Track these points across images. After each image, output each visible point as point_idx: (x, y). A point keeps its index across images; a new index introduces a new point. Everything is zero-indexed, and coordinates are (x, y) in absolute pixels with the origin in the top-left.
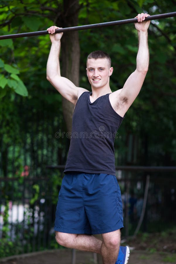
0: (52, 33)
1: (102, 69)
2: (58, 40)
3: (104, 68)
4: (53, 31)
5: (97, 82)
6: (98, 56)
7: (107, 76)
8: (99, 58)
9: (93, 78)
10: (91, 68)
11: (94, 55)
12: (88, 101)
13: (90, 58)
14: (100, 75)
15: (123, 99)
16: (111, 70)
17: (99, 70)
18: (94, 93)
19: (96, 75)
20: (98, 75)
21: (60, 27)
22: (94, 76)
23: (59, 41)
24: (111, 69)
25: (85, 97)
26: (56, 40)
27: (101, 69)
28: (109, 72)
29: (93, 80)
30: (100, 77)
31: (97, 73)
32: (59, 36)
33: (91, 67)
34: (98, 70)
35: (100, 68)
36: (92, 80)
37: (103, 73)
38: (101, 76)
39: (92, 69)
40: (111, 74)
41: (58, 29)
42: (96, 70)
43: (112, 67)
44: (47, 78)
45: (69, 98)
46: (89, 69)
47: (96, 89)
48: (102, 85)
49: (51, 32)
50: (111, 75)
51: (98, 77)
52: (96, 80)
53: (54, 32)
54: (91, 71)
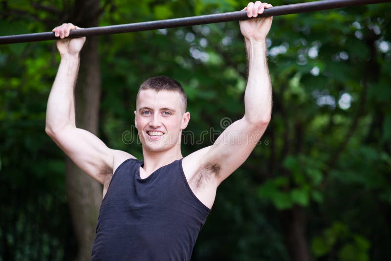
0: (63, 37)
1: (168, 113)
2: (75, 53)
3: (174, 111)
4: (65, 32)
5: (155, 139)
6: (163, 85)
7: (178, 130)
8: (165, 88)
9: (149, 129)
10: (146, 108)
11: (155, 83)
12: (136, 175)
13: (144, 88)
14: (163, 124)
15: (211, 166)
16: (187, 118)
17: (162, 113)
18: (148, 161)
19: (156, 123)
20: (160, 124)
21: (79, 27)
22: (150, 124)
23: (77, 55)
24: (187, 116)
25: (129, 168)
26: (70, 52)
27: (166, 112)
28: (181, 122)
29: (148, 132)
30: (162, 129)
31: (158, 119)
32: (78, 44)
33: (146, 106)
34: (159, 113)
35: (166, 109)
36: (144, 134)
37: (169, 121)
38: (167, 126)
39: (149, 111)
40: (184, 125)
41: (75, 29)
42: (156, 113)
43: (188, 113)
44: (47, 130)
45: (93, 171)
46: (140, 110)
47: (154, 153)
48: (166, 147)
49: (60, 33)
50: (186, 127)
51: (158, 127)
52: (154, 133)
53: (67, 35)
54: (145, 114)
